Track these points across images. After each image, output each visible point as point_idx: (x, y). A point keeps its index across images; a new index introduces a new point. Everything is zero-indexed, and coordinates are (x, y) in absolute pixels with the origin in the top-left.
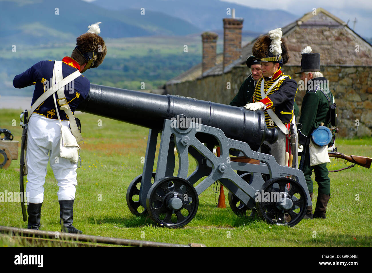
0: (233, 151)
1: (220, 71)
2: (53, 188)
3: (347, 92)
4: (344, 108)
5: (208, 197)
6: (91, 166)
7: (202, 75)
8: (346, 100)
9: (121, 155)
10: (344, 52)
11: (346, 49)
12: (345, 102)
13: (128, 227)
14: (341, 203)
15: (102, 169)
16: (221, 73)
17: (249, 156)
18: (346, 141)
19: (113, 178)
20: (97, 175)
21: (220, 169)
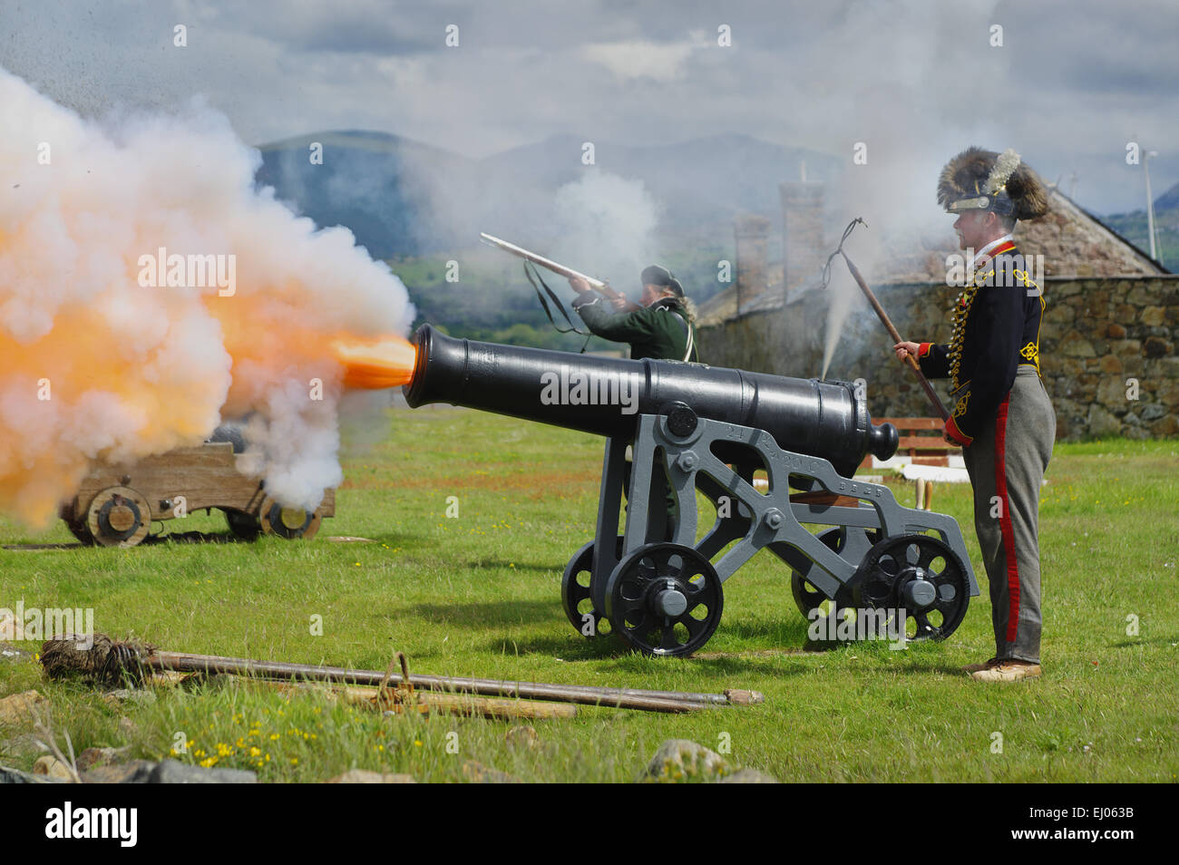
0: (796, 480)
1: (778, 301)
2: (415, 578)
3: (1063, 336)
4: (1058, 373)
5: (764, 584)
6: (498, 525)
7: (738, 312)
8: (1063, 356)
9: (562, 498)
10: (1053, 249)
11: (1057, 240)
12: (1061, 361)
13: (587, 659)
14: (1063, 586)
15: (521, 531)
16: (779, 305)
17: (833, 489)
18: (1066, 445)
19: (549, 550)
20: (511, 544)
21: (769, 521)
